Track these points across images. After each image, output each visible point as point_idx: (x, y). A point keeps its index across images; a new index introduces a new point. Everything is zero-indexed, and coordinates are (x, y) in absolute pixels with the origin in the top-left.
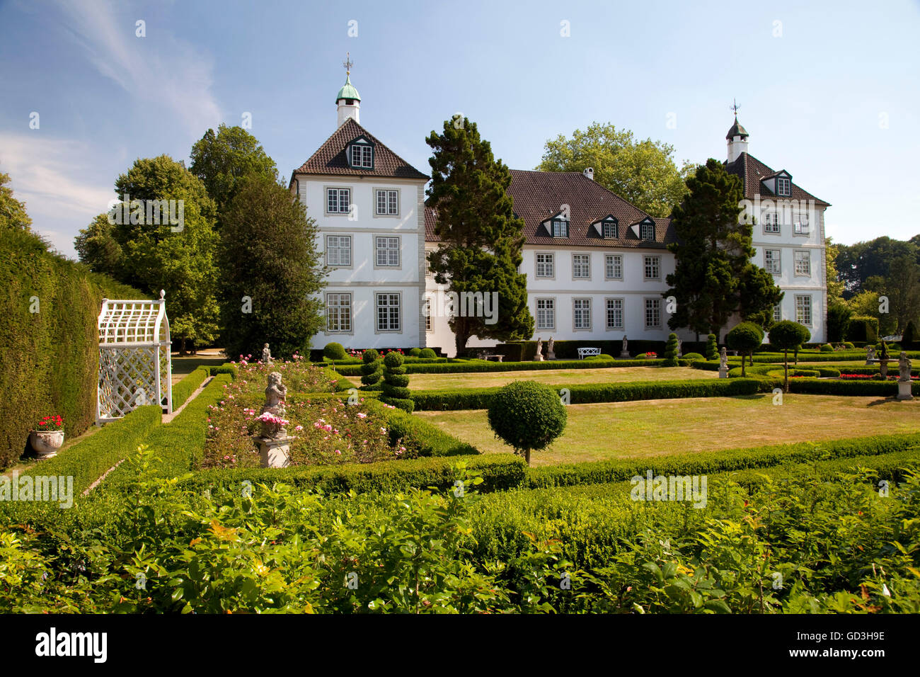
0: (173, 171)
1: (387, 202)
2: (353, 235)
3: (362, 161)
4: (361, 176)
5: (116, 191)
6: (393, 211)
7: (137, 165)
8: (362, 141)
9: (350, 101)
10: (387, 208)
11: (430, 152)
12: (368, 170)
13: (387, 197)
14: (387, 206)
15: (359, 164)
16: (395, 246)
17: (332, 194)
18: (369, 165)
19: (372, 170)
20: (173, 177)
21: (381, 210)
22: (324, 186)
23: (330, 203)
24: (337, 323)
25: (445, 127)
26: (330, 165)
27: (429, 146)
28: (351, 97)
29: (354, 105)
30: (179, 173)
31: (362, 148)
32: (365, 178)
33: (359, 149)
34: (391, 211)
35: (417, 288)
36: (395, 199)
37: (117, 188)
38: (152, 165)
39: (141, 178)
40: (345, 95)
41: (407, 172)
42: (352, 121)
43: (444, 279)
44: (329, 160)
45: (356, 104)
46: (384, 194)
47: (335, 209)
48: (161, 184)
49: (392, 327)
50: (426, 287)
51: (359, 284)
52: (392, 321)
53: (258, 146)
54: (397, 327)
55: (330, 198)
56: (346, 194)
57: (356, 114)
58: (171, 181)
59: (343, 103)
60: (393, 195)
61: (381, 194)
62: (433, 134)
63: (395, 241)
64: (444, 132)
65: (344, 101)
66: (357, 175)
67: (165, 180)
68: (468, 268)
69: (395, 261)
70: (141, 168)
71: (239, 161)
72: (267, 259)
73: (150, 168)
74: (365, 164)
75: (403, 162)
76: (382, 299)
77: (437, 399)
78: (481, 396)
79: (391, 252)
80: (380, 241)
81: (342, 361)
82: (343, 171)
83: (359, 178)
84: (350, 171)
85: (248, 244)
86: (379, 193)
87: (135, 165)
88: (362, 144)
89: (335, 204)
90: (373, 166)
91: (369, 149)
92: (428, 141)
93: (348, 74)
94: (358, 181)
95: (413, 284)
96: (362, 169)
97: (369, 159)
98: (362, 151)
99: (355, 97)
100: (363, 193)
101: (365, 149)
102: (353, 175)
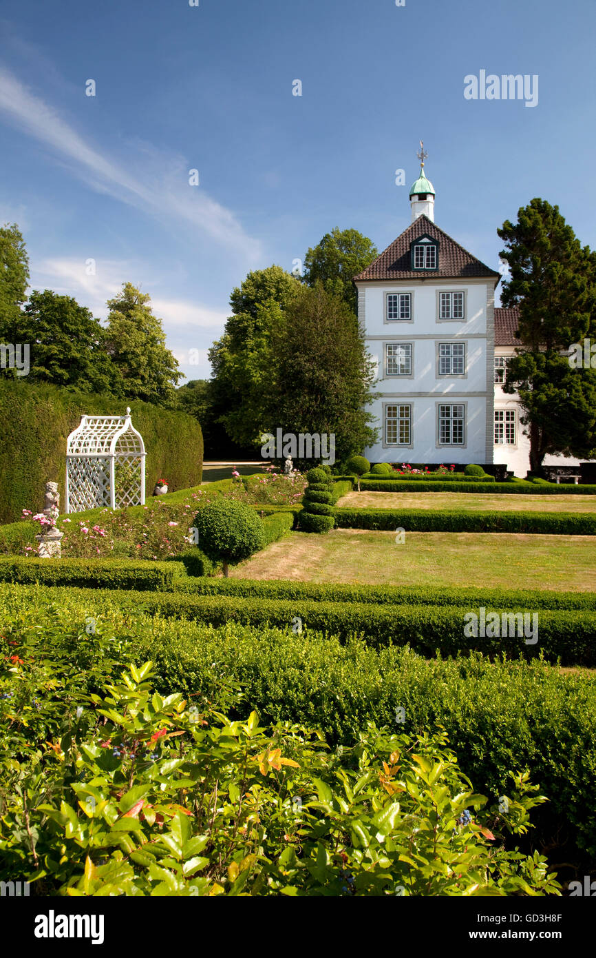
0: (282, 281)
1: (452, 306)
2: (414, 342)
3: (425, 263)
4: (423, 279)
5: (231, 304)
6: (459, 314)
7: (250, 278)
8: (425, 240)
9: (423, 196)
10: (452, 312)
11: (502, 245)
12: (431, 271)
13: (452, 299)
14: (453, 309)
15: (422, 265)
16: (461, 353)
17: (392, 300)
18: (433, 265)
19: (437, 270)
20: (281, 287)
21: (445, 314)
22: (384, 292)
23: (390, 310)
24: (396, 436)
25: (519, 216)
26: (391, 268)
27: (500, 239)
28: (424, 191)
29: (427, 200)
30: (287, 283)
31: (425, 247)
32: (427, 281)
33: (422, 249)
34: (456, 315)
35: (485, 398)
36: (460, 302)
37: (232, 302)
38: (263, 277)
39: (252, 290)
40: (417, 190)
41: (476, 270)
42: (424, 218)
43: (512, 388)
44: (392, 263)
45: (430, 198)
46: (448, 296)
47: (395, 316)
48: (270, 295)
49: (455, 440)
50: (495, 398)
51: (420, 395)
52: (455, 434)
53: (374, 247)
54: (460, 440)
55: (390, 304)
56: (407, 299)
57: (429, 210)
58: (279, 291)
59: (416, 198)
60: (459, 297)
61: (445, 296)
62: (507, 223)
63: (460, 348)
64: (518, 220)
65: (417, 197)
66: (418, 278)
67: (273, 291)
68: (538, 376)
69: (460, 368)
70: (253, 280)
71: (349, 265)
72: (307, 371)
73: (260, 280)
74: (428, 265)
75: (474, 259)
76: (445, 410)
77: (367, 518)
78: (415, 518)
79: (455, 360)
80: (444, 348)
81: (378, 475)
82: (403, 274)
83: (421, 281)
84: (412, 274)
85: (290, 358)
86: (443, 296)
87: (248, 277)
88: (425, 244)
89: (395, 310)
90: (437, 266)
91: (433, 249)
92: (501, 234)
93: (422, 166)
94: (420, 284)
95: (480, 394)
96: (425, 270)
97: (433, 260)
98: (425, 251)
99: (428, 191)
100: (425, 297)
101: (428, 249)
102: (414, 279)
